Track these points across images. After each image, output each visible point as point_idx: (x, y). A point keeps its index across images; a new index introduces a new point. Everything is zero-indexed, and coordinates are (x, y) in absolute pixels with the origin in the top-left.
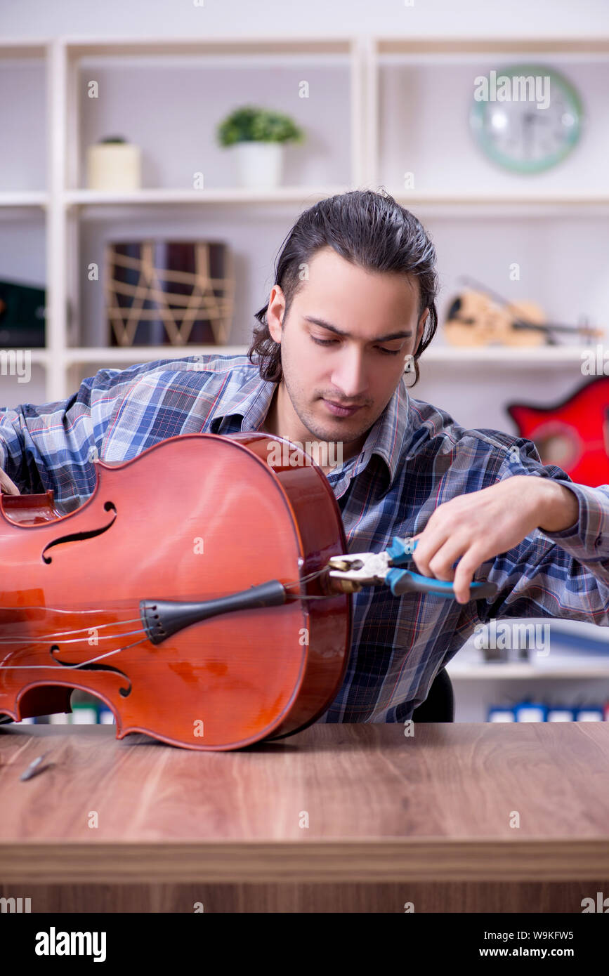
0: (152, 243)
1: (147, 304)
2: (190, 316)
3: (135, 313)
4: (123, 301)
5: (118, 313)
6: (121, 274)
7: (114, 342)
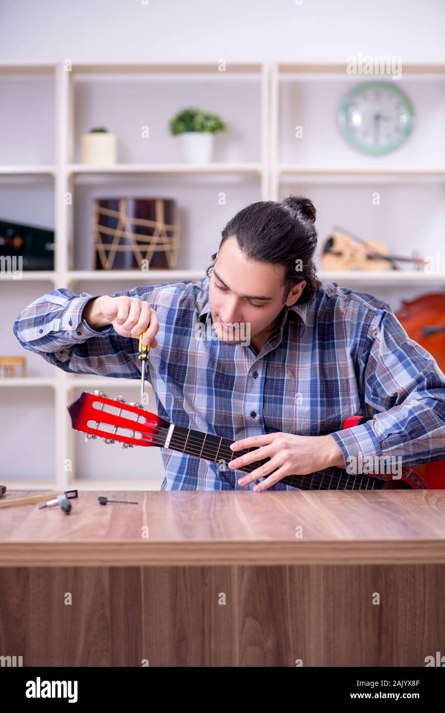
0: (126, 199)
1: (122, 241)
2: (151, 249)
3: (114, 247)
4: (105, 239)
5: (102, 247)
6: (103, 220)
7: (99, 266)
